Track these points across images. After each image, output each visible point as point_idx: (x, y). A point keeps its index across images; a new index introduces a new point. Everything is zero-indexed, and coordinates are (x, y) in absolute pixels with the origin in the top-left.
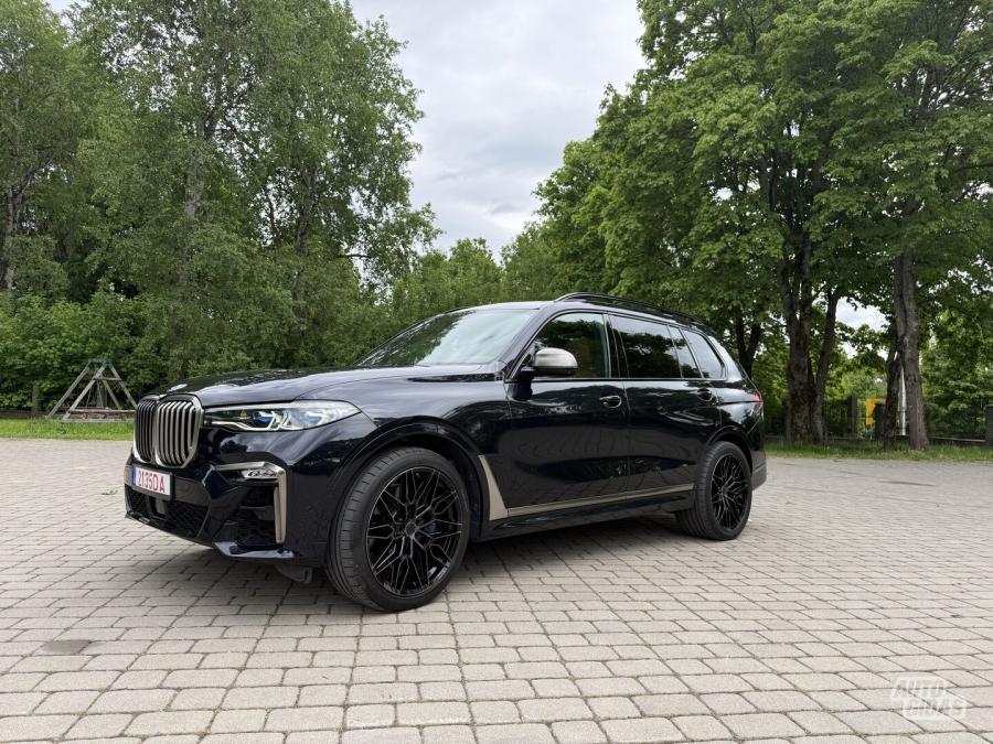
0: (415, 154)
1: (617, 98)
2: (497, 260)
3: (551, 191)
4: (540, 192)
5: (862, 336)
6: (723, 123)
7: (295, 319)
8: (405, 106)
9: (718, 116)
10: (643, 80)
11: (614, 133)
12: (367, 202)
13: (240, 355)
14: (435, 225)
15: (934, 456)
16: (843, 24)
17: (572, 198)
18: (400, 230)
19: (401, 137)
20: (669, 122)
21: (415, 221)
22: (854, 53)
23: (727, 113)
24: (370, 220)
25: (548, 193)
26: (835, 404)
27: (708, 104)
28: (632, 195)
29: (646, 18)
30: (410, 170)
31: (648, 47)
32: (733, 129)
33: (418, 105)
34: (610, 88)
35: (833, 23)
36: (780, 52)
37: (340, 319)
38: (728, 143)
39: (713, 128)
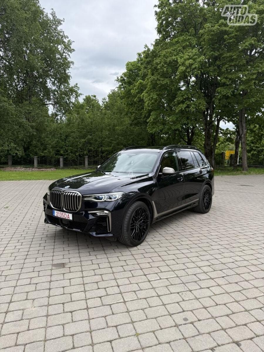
0: (72, 66)
1: (149, 50)
2: (101, 103)
3: (122, 80)
4: (118, 80)
5: (226, 132)
6: (187, 63)
7: (31, 130)
8: (68, 47)
9: (185, 60)
10: (157, 43)
11: (148, 63)
12: (54, 83)
13: (12, 144)
14: (79, 92)
15: (250, 173)
16: (227, 29)
17: (130, 83)
18: (66, 94)
19: (66, 58)
20: (168, 60)
21: (72, 90)
22: (230, 39)
23: (188, 59)
24: (55, 90)
25: (121, 81)
26: (217, 155)
27: (181, 55)
28: (154, 86)
29: (158, 20)
30: (70, 71)
31: (159, 32)
32: (191, 65)
33: (72, 47)
34: (146, 46)
35: (224, 28)
36: (206, 37)
37: (48, 129)
38: (188, 70)
39: (183, 64)
